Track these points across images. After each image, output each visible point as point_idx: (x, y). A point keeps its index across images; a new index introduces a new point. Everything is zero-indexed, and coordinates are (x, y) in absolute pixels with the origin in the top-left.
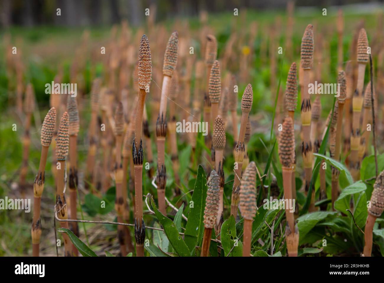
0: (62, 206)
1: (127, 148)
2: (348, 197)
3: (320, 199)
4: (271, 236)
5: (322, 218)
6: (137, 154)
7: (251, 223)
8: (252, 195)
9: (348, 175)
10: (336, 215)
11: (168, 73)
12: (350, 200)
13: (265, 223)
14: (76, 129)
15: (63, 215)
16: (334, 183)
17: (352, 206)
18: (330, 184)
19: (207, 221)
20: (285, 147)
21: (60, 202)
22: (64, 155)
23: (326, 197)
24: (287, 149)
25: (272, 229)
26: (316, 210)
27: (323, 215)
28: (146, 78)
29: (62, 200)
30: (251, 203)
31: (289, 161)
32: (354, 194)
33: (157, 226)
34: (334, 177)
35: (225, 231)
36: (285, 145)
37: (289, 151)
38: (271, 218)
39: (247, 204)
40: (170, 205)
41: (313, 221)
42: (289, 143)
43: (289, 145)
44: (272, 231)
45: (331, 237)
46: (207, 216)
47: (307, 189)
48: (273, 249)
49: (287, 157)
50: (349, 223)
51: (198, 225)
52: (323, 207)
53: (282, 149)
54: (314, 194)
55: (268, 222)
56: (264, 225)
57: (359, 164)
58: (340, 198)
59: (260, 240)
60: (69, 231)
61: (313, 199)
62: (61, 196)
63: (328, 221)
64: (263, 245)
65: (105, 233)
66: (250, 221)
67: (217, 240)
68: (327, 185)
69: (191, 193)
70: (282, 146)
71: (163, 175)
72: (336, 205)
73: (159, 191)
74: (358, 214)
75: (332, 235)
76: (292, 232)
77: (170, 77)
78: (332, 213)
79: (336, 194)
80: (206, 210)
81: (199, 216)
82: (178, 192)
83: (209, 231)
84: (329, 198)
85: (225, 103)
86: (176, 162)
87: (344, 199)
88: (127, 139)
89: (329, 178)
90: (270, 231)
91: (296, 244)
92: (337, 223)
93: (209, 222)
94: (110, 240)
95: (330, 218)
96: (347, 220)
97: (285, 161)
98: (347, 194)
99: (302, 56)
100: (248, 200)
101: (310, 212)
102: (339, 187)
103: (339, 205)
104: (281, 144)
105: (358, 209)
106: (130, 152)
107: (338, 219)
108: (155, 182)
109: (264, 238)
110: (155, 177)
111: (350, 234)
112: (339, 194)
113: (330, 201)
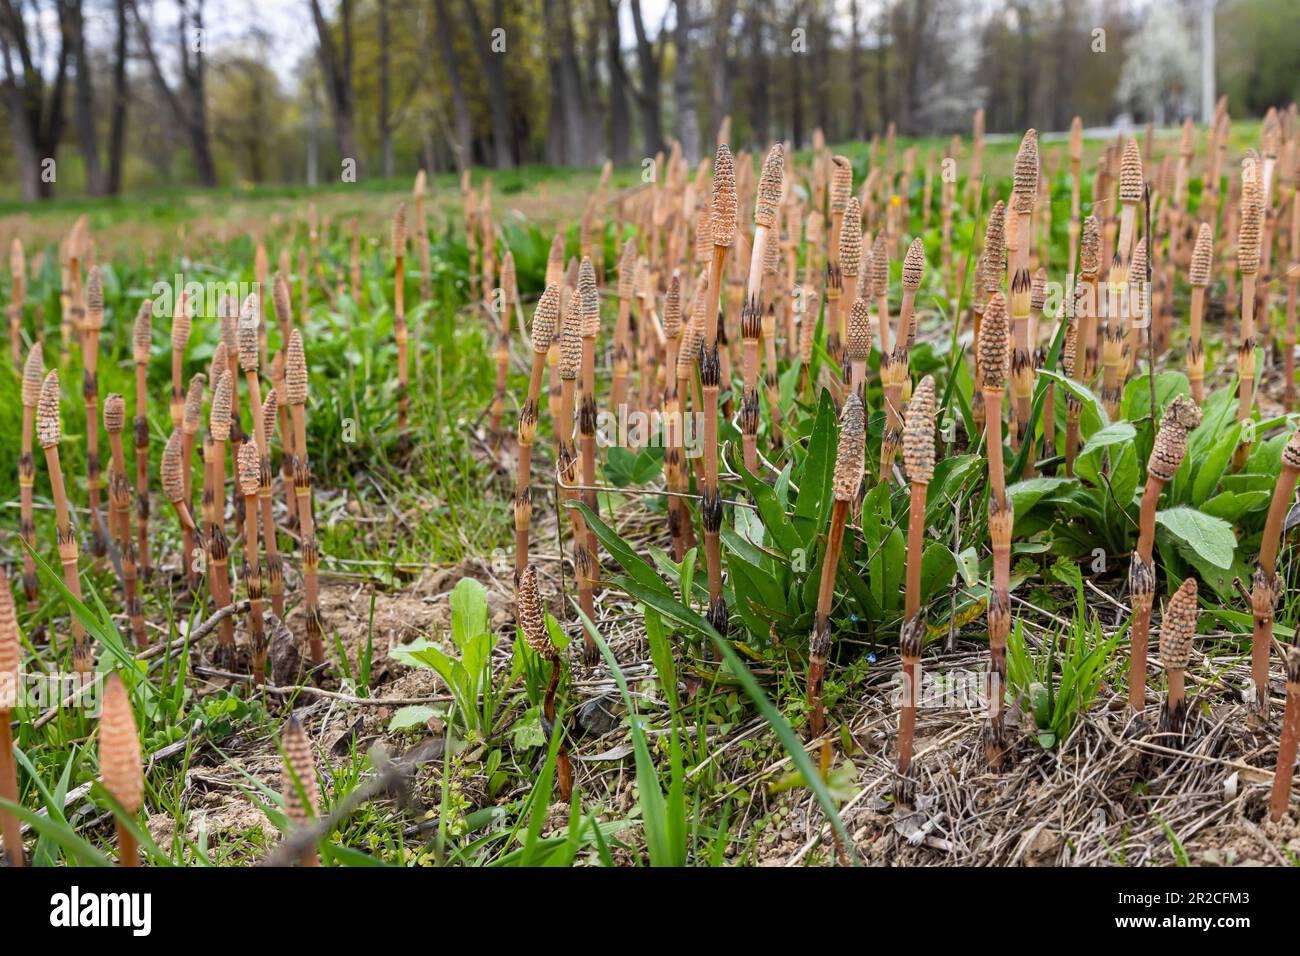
0: (569, 461)
1: (686, 362)
2: (1099, 450)
3: (1043, 457)
4: (955, 520)
5: (1051, 489)
6: (708, 366)
7: (925, 491)
8: (927, 438)
9: (1102, 412)
10: (1075, 484)
11: (765, 221)
12: (1102, 456)
13: (944, 496)
14: (595, 326)
15: (572, 479)
16: (1072, 428)
17: (1105, 469)
18: (1064, 430)
19: (840, 488)
20: (991, 349)
21: (567, 455)
22: (574, 369)
23: (1055, 452)
24: (994, 352)
25: (958, 506)
26: (1036, 476)
27: (1049, 484)
28: (726, 224)
29: (569, 451)
30: (926, 453)
31: (998, 374)
32: (1111, 447)
33: (741, 500)
34: (1071, 416)
35: (870, 509)
36: (990, 344)
37: (999, 355)
38: (955, 487)
39: (917, 454)
40: (766, 462)
41: (1034, 495)
42: (998, 340)
43: (999, 344)
44: (957, 511)
45: (1065, 525)
46: (840, 477)
47: (1020, 436)
48: (959, 542)
49: (993, 367)
50: (1100, 500)
51: (818, 499)
52: (1049, 471)
53: (986, 351)
54: (1034, 446)
55: (950, 494)
56: (942, 499)
57: (1119, 390)
58: (1084, 452)
59: (932, 528)
60: (583, 506)
61: (1032, 455)
62: (568, 444)
63: (1062, 495)
64: (938, 537)
65: (643, 518)
66: (923, 485)
67: (853, 526)
68: (1057, 431)
69: (804, 443)
70: (985, 347)
71: (752, 409)
72: (1077, 466)
73: (746, 438)
74: (1118, 483)
75: (1065, 522)
76: (1002, 507)
77: (768, 227)
78: (1068, 481)
79: (1075, 447)
80: (838, 468)
81: (820, 481)
82: (780, 445)
83: (843, 505)
84: (1061, 453)
85: (867, 281)
86: (774, 388)
87: (1091, 454)
88: (684, 347)
89: (1062, 418)
90: (953, 510)
91: (1009, 532)
92: (1078, 500)
93: (844, 489)
94: (654, 529)
95: (1063, 490)
96: (1096, 494)
97: (989, 375)
98: (1099, 445)
99: (1015, 189)
100: (920, 446)
101: (1025, 478)
102: (1081, 437)
103: (1081, 466)
104: (983, 343)
105: (1119, 473)
106: (692, 369)
107: (1080, 491)
108: (739, 423)
109: (940, 526)
110: (737, 415)
111: (1102, 521)
112: (1080, 448)
113: (1062, 461)
